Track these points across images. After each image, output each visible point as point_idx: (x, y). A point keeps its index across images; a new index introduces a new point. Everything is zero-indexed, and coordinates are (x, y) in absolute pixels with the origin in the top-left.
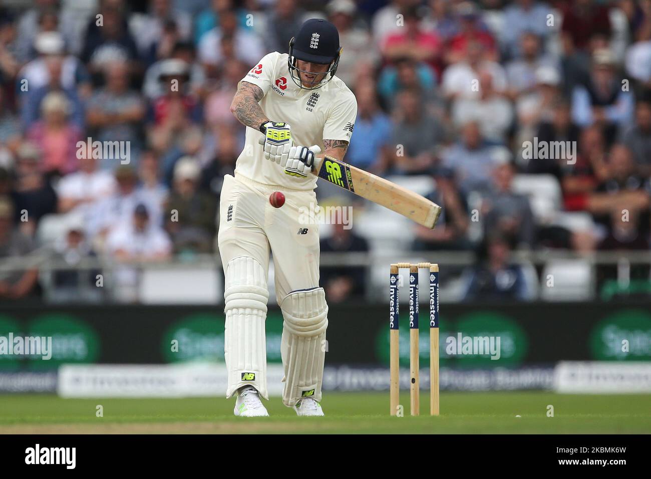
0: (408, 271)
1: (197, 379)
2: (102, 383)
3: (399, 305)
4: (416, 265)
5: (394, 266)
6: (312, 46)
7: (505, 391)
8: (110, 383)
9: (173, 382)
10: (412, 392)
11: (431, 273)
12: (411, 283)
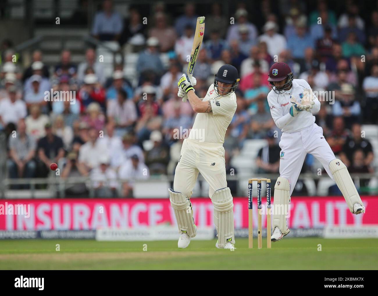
0: (256, 182)
1: (159, 233)
2: (116, 234)
3: (253, 198)
4: (260, 179)
5: (250, 180)
6: (223, 76)
7: (301, 237)
8: (119, 234)
9: (149, 234)
10: (259, 238)
11: (267, 183)
12: (258, 188)
